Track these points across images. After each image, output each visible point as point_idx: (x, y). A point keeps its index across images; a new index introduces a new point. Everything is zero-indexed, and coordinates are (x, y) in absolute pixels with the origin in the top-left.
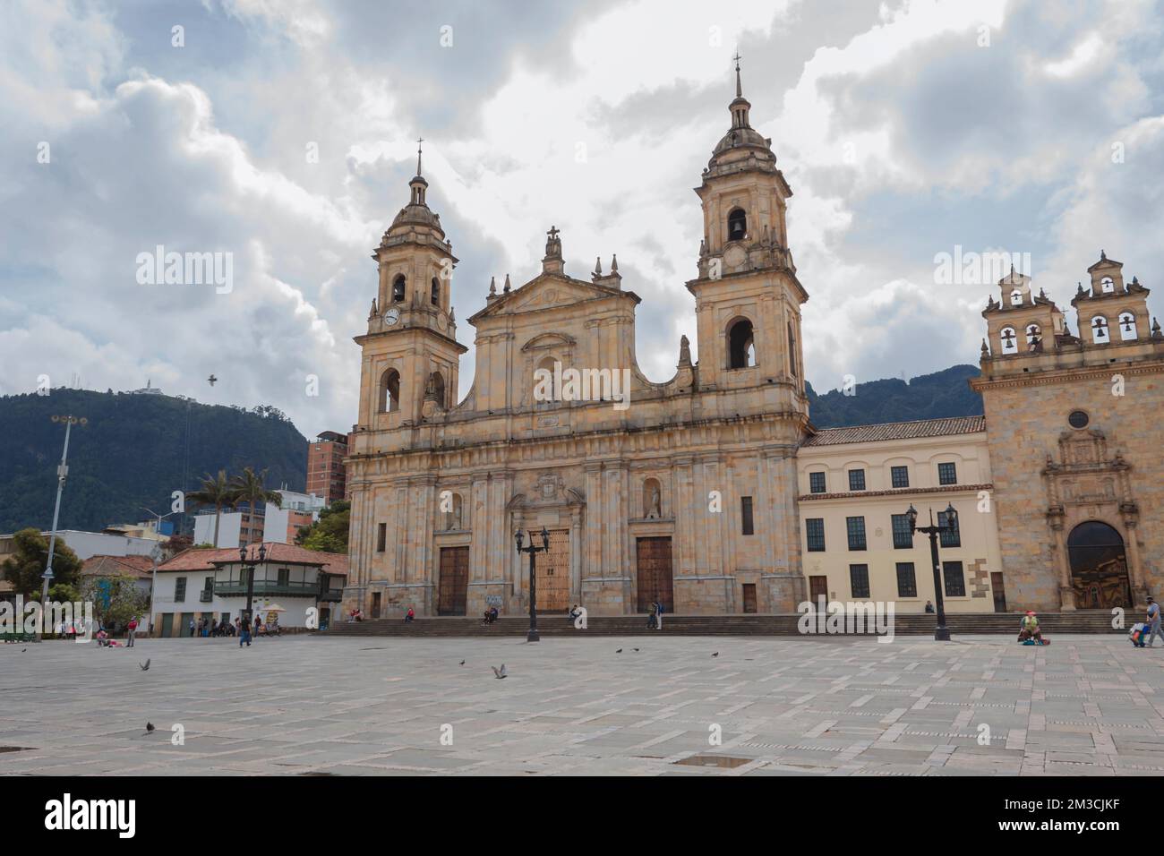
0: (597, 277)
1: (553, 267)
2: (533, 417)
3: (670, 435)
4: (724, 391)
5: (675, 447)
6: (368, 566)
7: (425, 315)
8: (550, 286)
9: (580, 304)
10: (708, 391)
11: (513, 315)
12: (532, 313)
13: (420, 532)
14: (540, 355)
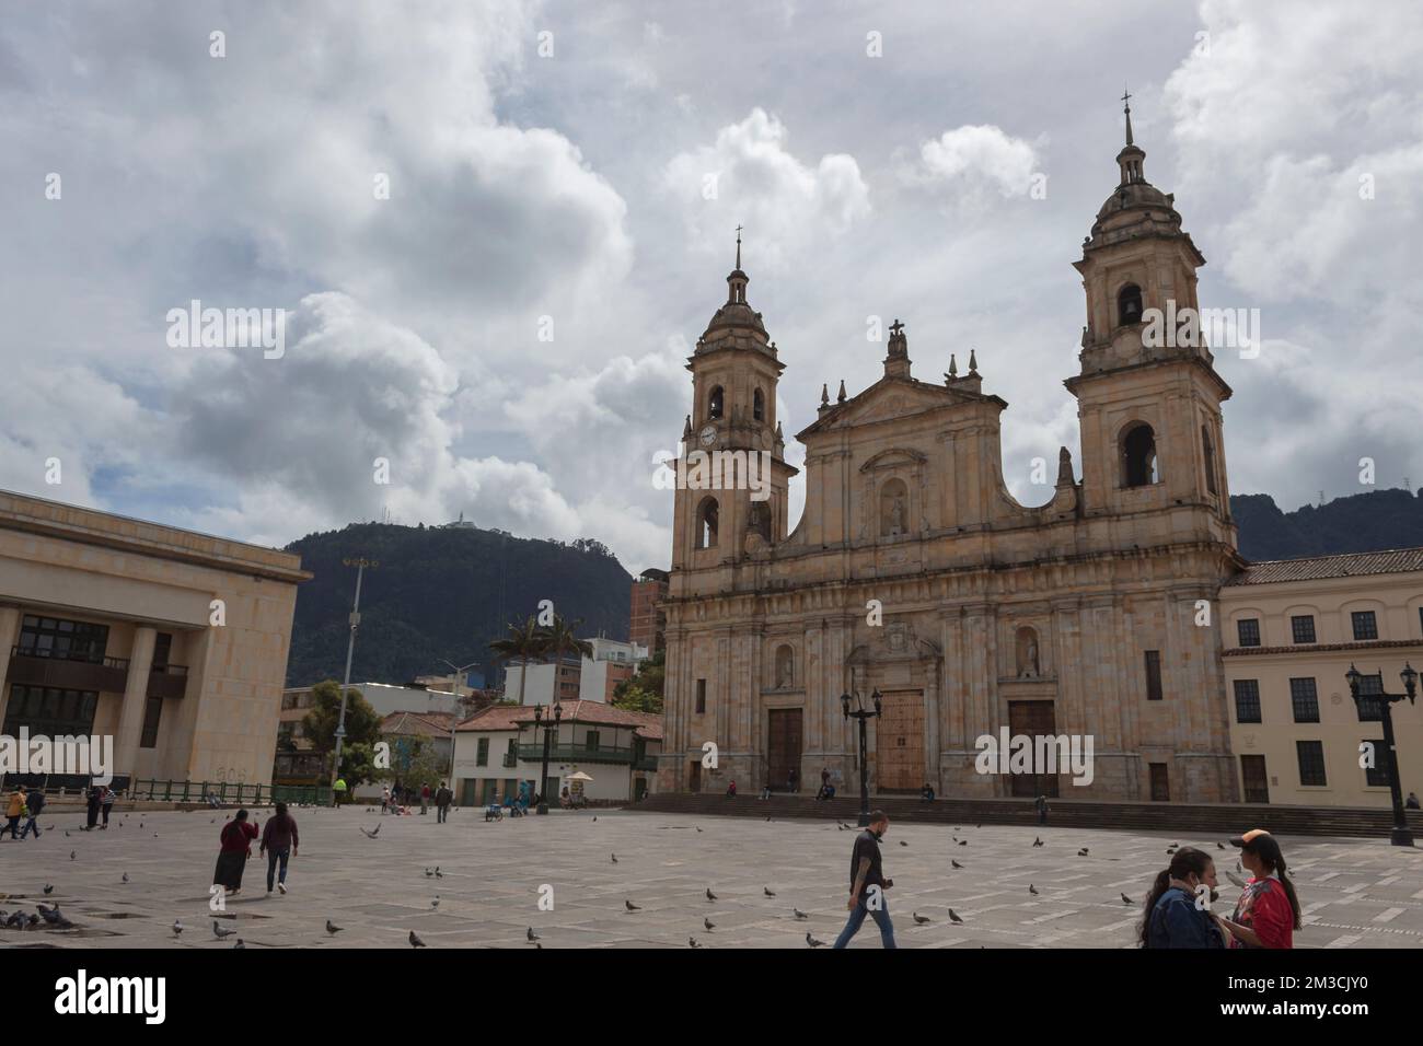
0: (952, 379)
1: (896, 368)
2: (876, 552)
3: (1048, 572)
4: (1118, 516)
5: (1055, 587)
6: (686, 731)
7: (746, 432)
8: (891, 393)
9: (931, 413)
10: (1097, 516)
11: (850, 429)
12: (873, 425)
13: (745, 691)
14: (884, 476)
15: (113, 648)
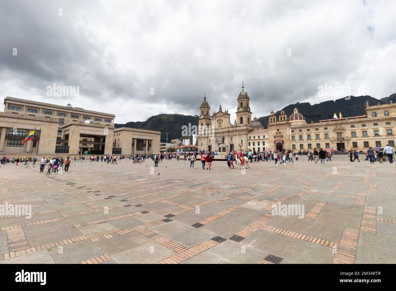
0: (225, 112)
1: (220, 110)
3: (233, 132)
4: (240, 127)
5: (234, 134)
7: (206, 116)
8: (220, 113)
9: (223, 115)
10: (238, 127)
11: (216, 117)
12: (218, 116)
13: (206, 144)
14: (219, 122)
15: (144, 142)
